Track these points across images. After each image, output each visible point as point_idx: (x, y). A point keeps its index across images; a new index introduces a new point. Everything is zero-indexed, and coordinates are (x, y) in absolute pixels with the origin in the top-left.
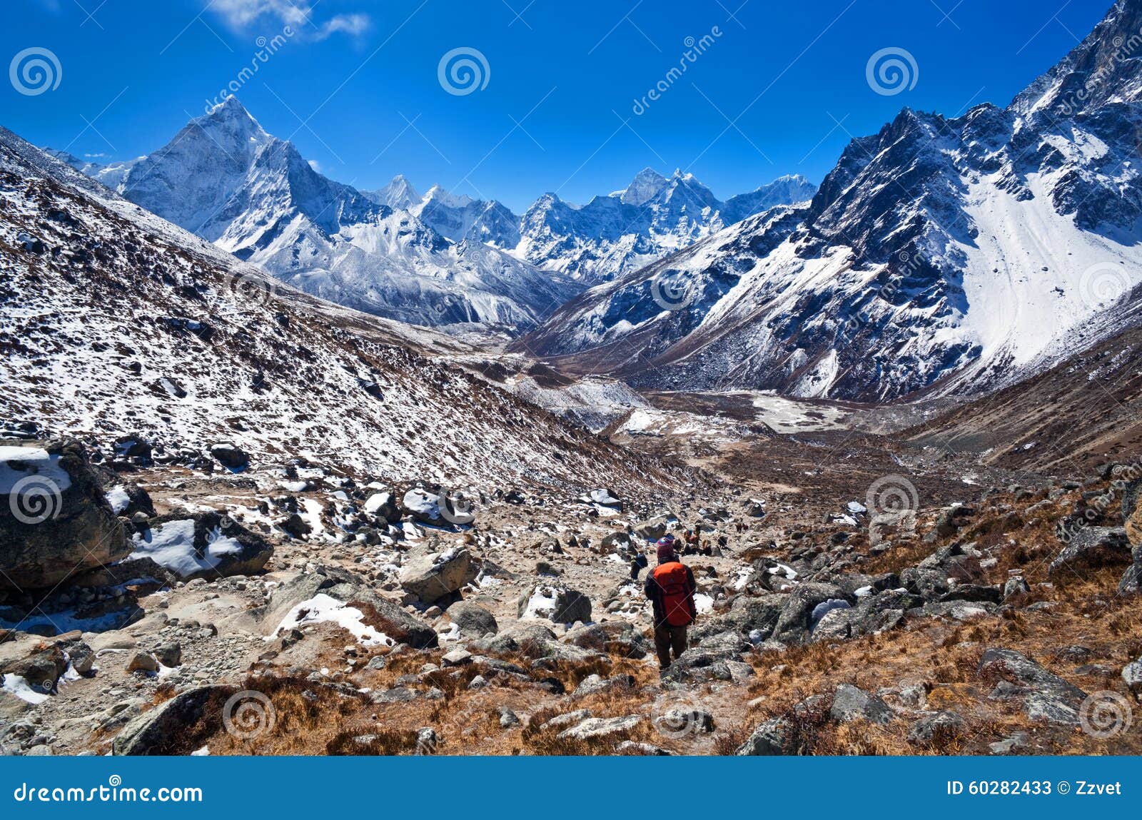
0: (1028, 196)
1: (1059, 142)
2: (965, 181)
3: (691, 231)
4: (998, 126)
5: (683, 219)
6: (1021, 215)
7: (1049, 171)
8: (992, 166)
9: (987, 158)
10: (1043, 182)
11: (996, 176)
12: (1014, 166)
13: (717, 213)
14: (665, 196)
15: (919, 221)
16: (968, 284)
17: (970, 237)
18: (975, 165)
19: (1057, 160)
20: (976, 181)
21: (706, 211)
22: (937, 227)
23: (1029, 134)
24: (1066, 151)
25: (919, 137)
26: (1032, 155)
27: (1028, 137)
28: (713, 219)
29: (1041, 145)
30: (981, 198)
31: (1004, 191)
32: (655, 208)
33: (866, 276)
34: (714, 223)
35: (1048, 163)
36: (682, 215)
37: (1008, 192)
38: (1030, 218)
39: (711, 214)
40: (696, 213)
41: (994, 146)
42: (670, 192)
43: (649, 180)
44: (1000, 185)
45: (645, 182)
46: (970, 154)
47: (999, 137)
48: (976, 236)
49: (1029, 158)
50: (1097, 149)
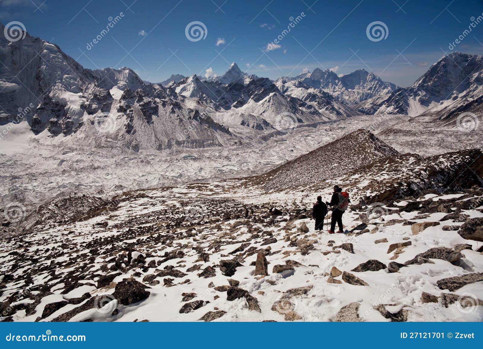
0: (415, 100)
1: (420, 93)
2: (408, 98)
3: (333, 87)
4: (413, 90)
5: (330, 84)
6: (414, 103)
8: (411, 96)
10: (418, 98)
11: (412, 97)
12: (414, 96)
13: (340, 82)
14: (324, 77)
15: (402, 104)
16: (408, 111)
17: (408, 106)
21: (337, 81)
22: (405, 105)
25: (402, 92)
27: (416, 92)
29: (418, 93)
30: (410, 100)
32: (322, 81)
33: (396, 110)
34: (340, 85)
35: (418, 95)
36: (330, 83)
37: (413, 99)
38: (415, 103)
39: (339, 82)
40: (334, 82)
41: (412, 93)
42: (326, 76)
46: (409, 94)
49: (416, 95)
50: (424, 93)
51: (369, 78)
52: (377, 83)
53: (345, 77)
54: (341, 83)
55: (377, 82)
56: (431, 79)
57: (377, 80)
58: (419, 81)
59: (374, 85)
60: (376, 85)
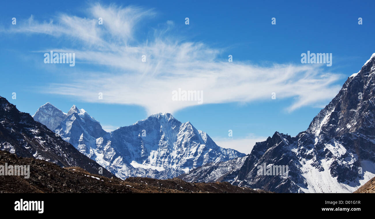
0: (322, 170)
1: (331, 148)
2: (301, 163)
4: (310, 141)
6: (321, 177)
7: (328, 160)
8: (309, 157)
9: (308, 154)
10: (326, 163)
11: (311, 161)
12: (317, 158)
13: (109, 143)
14: (65, 127)
18: (304, 156)
19: (330, 155)
20: (305, 163)
21: (99, 141)
22: (295, 184)
23: (321, 144)
24: (333, 152)
25: (283, 145)
26: (322, 153)
27: (320, 146)
28: (106, 148)
29: (325, 149)
30: (307, 171)
31: (314, 167)
34: (108, 151)
35: (328, 156)
37: (316, 168)
39: (104, 143)
40: (91, 142)
41: (310, 149)
42: (70, 124)
43: (49, 113)
44: (313, 165)
45: (46, 114)
46: (302, 152)
47: (310, 145)
48: (307, 186)
49: (322, 154)
50: (343, 150)
51: (183, 135)
52: (205, 150)
53: (122, 132)
54: (112, 145)
55: (202, 146)
56: (352, 114)
57: (202, 142)
58: (321, 118)
59: (196, 154)
60: (203, 154)
